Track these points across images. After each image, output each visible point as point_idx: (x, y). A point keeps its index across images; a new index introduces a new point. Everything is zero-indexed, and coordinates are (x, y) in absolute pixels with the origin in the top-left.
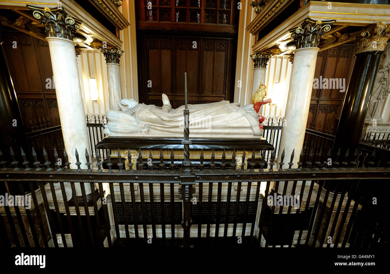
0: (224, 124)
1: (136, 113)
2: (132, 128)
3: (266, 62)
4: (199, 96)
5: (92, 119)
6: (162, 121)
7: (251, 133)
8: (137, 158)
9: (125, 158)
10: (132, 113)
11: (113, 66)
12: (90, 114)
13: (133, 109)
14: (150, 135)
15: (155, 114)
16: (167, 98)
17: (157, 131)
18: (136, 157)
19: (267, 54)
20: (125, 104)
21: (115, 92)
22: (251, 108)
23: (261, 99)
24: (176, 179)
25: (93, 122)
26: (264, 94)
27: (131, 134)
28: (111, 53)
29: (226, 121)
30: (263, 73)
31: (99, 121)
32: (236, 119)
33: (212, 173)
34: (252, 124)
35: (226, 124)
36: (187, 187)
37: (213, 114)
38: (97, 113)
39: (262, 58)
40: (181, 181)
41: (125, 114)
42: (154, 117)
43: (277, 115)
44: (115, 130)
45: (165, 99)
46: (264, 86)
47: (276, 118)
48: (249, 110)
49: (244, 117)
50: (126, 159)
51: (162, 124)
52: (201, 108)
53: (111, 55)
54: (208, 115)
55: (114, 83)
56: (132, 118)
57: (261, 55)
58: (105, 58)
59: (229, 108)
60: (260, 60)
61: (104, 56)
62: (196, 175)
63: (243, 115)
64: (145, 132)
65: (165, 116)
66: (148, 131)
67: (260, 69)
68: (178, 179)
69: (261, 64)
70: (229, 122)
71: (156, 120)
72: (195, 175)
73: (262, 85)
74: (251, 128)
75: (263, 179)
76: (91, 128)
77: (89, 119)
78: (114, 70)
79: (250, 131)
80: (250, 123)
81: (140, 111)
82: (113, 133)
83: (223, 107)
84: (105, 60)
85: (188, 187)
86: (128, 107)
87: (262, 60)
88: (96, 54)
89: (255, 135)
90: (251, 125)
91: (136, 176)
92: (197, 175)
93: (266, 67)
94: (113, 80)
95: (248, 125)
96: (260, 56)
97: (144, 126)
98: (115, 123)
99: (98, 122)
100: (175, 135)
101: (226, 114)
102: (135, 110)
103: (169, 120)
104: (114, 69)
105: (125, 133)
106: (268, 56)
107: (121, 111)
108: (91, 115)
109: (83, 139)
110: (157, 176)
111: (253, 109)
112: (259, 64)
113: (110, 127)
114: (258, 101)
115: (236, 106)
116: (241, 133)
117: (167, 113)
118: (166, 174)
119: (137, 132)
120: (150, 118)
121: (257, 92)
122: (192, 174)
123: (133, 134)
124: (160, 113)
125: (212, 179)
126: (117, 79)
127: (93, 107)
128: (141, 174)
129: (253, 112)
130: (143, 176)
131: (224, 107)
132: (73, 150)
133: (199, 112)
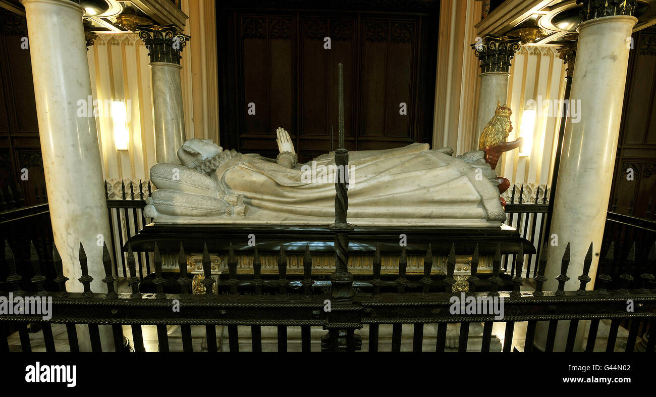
0: (420, 194)
1: (217, 171)
2: (209, 205)
3: (508, 60)
4: (355, 141)
5: (116, 192)
6: (278, 188)
7: (480, 215)
8: (220, 273)
9: (192, 273)
10: (208, 170)
11: (166, 68)
12: (112, 180)
13: (210, 162)
14: (249, 219)
15: (261, 171)
16: (288, 137)
17: (266, 212)
18: (217, 270)
19: (510, 42)
20: (192, 152)
21: (170, 125)
22: (478, 160)
23: (501, 138)
24: (316, 315)
25: (118, 198)
26: (508, 128)
27: (205, 218)
28: (162, 40)
29: (425, 188)
30: (502, 82)
31: (132, 194)
32: (445, 183)
33: (401, 300)
34: (482, 194)
35: (425, 193)
36: (342, 334)
37: (394, 171)
38: (127, 178)
39: (499, 50)
40: (327, 321)
41: (193, 173)
42: (258, 178)
43: (529, 182)
44: (170, 209)
45: (282, 139)
46: (506, 111)
47: (528, 187)
48: (475, 164)
49: (465, 179)
50: (193, 275)
51: (278, 195)
52: (367, 159)
53: (161, 44)
54: (382, 174)
55: (167, 107)
56: (208, 181)
57: (497, 44)
58: (148, 51)
59: (429, 160)
60: (494, 55)
61: (147, 47)
62: (363, 306)
63: (463, 174)
64: (239, 213)
65: (285, 176)
66: (246, 210)
67: (495, 74)
68: (320, 315)
69: (497, 64)
70: (432, 190)
71: (263, 185)
72: (361, 305)
73: (503, 108)
74: (481, 203)
75: (520, 314)
76: (114, 210)
77: (109, 191)
78: (168, 77)
79: (478, 210)
80: (478, 192)
81: (227, 166)
82: (164, 216)
83: (414, 158)
84: (149, 55)
85: (344, 334)
86: (199, 157)
87: (499, 54)
88: (127, 47)
89: (489, 219)
90: (481, 196)
91: (221, 308)
92: (367, 306)
93: (507, 70)
94: (165, 100)
95: (475, 196)
96: (495, 45)
97: (236, 200)
98: (170, 192)
99: (129, 199)
100: (307, 220)
101: (424, 171)
102: (214, 165)
103: (294, 185)
104: (167, 75)
105: (192, 215)
106: (512, 45)
107: (183, 165)
108: (115, 182)
109: (96, 228)
110: (271, 308)
111: (483, 161)
112: (493, 64)
113: (157, 202)
114: (493, 143)
115: (444, 154)
116: (458, 215)
117: (289, 170)
118: (292, 303)
119: (220, 213)
120: (250, 182)
121: (490, 123)
122: (354, 303)
123: (211, 218)
124: (273, 169)
125: (401, 316)
126: (174, 97)
127: (120, 166)
128: (234, 303)
129: (485, 167)
130: (237, 308)
131: (417, 157)
132: (73, 252)
133: (362, 168)
